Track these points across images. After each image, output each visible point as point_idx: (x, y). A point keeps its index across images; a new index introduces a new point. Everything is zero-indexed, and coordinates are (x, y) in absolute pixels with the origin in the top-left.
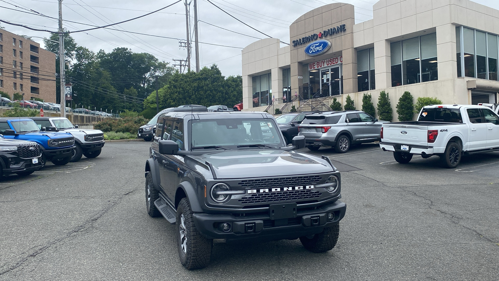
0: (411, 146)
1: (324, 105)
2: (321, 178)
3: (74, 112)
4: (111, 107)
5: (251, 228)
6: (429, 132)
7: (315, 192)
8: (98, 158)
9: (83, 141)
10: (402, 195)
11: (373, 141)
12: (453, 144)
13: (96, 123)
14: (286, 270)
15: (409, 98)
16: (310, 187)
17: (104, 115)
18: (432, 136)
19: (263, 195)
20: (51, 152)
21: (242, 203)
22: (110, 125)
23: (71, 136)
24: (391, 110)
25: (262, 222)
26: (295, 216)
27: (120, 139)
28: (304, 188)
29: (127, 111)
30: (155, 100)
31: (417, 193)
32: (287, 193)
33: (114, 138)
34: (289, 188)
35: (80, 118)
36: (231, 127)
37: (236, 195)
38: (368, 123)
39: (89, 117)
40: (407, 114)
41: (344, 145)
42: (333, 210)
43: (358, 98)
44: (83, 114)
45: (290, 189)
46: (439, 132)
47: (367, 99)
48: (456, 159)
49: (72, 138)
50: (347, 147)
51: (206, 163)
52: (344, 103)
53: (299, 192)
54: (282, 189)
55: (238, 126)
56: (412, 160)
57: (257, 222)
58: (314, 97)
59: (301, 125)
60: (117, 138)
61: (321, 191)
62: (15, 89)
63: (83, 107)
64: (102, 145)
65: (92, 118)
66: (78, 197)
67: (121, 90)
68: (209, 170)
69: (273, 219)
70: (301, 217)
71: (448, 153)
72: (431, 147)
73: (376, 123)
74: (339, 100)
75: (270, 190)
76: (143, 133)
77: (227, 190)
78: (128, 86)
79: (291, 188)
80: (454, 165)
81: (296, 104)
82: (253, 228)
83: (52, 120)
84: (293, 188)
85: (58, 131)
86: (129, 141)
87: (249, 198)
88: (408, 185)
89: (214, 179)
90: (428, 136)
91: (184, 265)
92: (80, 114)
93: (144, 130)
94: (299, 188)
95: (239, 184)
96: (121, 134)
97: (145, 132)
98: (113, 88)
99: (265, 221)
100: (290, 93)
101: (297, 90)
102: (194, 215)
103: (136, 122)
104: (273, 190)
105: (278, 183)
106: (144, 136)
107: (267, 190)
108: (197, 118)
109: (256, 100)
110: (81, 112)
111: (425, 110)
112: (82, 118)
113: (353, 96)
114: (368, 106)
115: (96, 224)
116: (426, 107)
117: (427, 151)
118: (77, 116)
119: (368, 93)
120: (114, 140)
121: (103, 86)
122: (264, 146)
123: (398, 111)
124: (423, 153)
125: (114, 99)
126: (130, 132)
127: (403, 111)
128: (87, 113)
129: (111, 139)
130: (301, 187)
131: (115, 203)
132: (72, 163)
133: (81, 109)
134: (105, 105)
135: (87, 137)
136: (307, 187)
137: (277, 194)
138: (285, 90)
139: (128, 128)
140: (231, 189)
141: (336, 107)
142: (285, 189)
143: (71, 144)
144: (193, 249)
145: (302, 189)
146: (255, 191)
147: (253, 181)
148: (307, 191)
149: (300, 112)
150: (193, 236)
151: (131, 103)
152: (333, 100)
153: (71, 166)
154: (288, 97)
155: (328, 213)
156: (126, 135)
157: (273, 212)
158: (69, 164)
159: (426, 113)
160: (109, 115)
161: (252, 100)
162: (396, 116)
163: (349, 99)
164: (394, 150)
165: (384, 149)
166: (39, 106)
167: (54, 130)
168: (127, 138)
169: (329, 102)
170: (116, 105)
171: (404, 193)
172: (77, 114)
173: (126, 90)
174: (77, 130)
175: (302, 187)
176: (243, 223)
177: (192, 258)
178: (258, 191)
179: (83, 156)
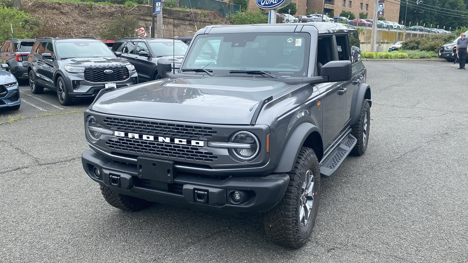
2: (216, 132)
3: (408, 29)
4: (457, 24)
5: (115, 181)
7: (206, 153)
16: (198, 143)
17: (441, 31)
21: (109, 146)
25: (130, 177)
26: (170, 181)
27: (421, 58)
28: (189, 142)
32: (162, 145)
33: (414, 57)
34: (166, 138)
35: (412, 35)
39: (423, 35)
44: (418, 32)
53: (180, 147)
54: (156, 138)
57: (122, 175)
60: (417, 57)
61: (216, 152)
62: (361, 9)
63: (417, 24)
69: (140, 177)
75: (141, 137)
76: (444, 53)
79: (169, 138)
84: (172, 140)
86: (429, 61)
87: (116, 142)
92: (413, 32)
93: (445, 49)
94: (180, 141)
95: (104, 121)
96: (424, 53)
97: (446, 51)
99: (133, 177)
104: (145, 137)
105: (153, 129)
106: (444, 56)
110: (414, 30)
112: (415, 35)
120: (413, 58)
126: (435, 51)
128: (421, 30)
129: (411, 58)
130: (183, 140)
133: (415, 27)
134: (450, 22)
136: (193, 143)
137: (149, 143)
139: (433, 47)
145: (185, 143)
146: (122, 134)
148: (191, 148)
155: (226, 189)
156: (428, 54)
157: (141, 167)
160: (447, 32)
168: (428, 57)
170: (462, 22)
172: (410, 32)
175: (185, 140)
176: (108, 172)
178: (126, 135)
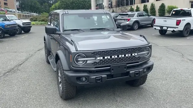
0: (168, 27)
1: (127, 9)
2: (141, 49)
3: (22, 13)
4: (38, 11)
5: (99, 80)
6: (177, 21)
7: (138, 57)
8: (30, 33)
9: (22, 25)
10: (167, 50)
11: (148, 25)
12: (187, 26)
13: (31, 18)
14: (119, 99)
15: (163, 6)
16: (135, 54)
17: (35, 14)
18: (178, 23)
19: (106, 60)
20: (6, 31)
21: (94, 65)
22: (36, 18)
23: (15, 23)
24: (155, 11)
25: (106, 76)
26: (125, 72)
27: (41, 24)
28: (131, 55)
29: (44, 12)
30: (55, 8)
31: (174, 49)
32: (121, 58)
33: (38, 24)
36: (86, 18)
37: (90, 60)
38: (147, 17)
39: (29, 15)
40: (162, 13)
41: (136, 27)
42: (147, 67)
43: (141, 6)
44: (26, 14)
45: (123, 56)
46: (181, 21)
47: (145, 7)
48: (187, 33)
49: (16, 24)
50: (137, 27)
51: (72, 40)
52: (135, 9)
53: (128, 57)
54: (118, 56)
55: (91, 17)
56: (167, 33)
57: (103, 76)
58: (123, 6)
59: (117, 18)
61: (141, 56)
64: (31, 27)
65: (30, 15)
66: (15, 52)
67: (42, 4)
68: (73, 45)
69: (112, 74)
70: (129, 72)
71: (184, 30)
72: (178, 28)
73: (150, 17)
74: (133, 7)
75: (111, 57)
77: (84, 57)
78: (44, 2)
80: (186, 36)
81: (114, 9)
82: (101, 79)
83: (8, 16)
84: (125, 55)
85: (10, 21)
87: (98, 62)
88: (168, 45)
89: (76, 51)
90: (177, 23)
91: (61, 97)
92: (25, 14)
94: (128, 55)
95: (92, 54)
96: (41, 22)
98: (38, 3)
99: (107, 75)
100: (112, 4)
101: (115, 3)
102: (65, 72)
103: (47, 17)
104: (113, 57)
105: (116, 53)
107: (109, 57)
108: (67, 13)
109: (97, 7)
110: (25, 13)
111: (174, 11)
112: (26, 15)
113: (139, 5)
114: (145, 10)
115: (20, 68)
116: (174, 9)
117: (175, 30)
118: (24, 15)
119: (146, 4)
121: (34, 2)
122: (105, 29)
123: (158, 12)
124: (174, 30)
125: (39, 8)
127: (161, 12)
128: (28, 13)
131: (32, 55)
132: (18, 35)
133: (25, 12)
134: (35, 10)
135: (23, 24)
136: (133, 55)
137: (115, 59)
138: (109, 3)
139: (44, 20)
140: (87, 57)
141: (132, 10)
142: (120, 56)
143: (16, 26)
144: (65, 91)
146: (102, 58)
147: (100, 52)
148: (133, 57)
149: (116, 12)
150: (65, 83)
151: (46, 9)
152: (130, 7)
153: (17, 36)
154: (111, 6)
155: (144, 69)
156: (43, 22)
157: (113, 70)
158: (16, 35)
159: (175, 12)
160: (37, 14)
161: (95, 7)
162: (157, 14)
163: (137, 7)
164: (160, 29)
165: (155, 29)
166: (8, 11)
167: (8, 20)
168: (43, 24)
169: (129, 8)
170: (40, 10)
171: (168, 50)
172: (24, 14)
173: (44, 4)
174: (19, 20)
176: (95, 77)
177: (65, 95)
178: (104, 58)
179: (23, 32)
